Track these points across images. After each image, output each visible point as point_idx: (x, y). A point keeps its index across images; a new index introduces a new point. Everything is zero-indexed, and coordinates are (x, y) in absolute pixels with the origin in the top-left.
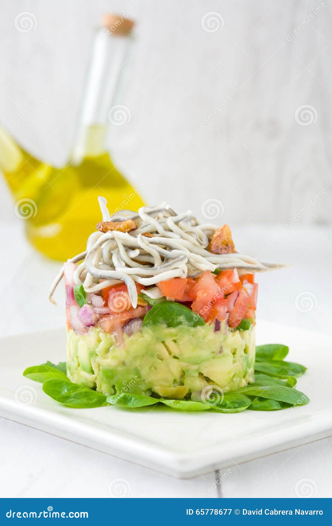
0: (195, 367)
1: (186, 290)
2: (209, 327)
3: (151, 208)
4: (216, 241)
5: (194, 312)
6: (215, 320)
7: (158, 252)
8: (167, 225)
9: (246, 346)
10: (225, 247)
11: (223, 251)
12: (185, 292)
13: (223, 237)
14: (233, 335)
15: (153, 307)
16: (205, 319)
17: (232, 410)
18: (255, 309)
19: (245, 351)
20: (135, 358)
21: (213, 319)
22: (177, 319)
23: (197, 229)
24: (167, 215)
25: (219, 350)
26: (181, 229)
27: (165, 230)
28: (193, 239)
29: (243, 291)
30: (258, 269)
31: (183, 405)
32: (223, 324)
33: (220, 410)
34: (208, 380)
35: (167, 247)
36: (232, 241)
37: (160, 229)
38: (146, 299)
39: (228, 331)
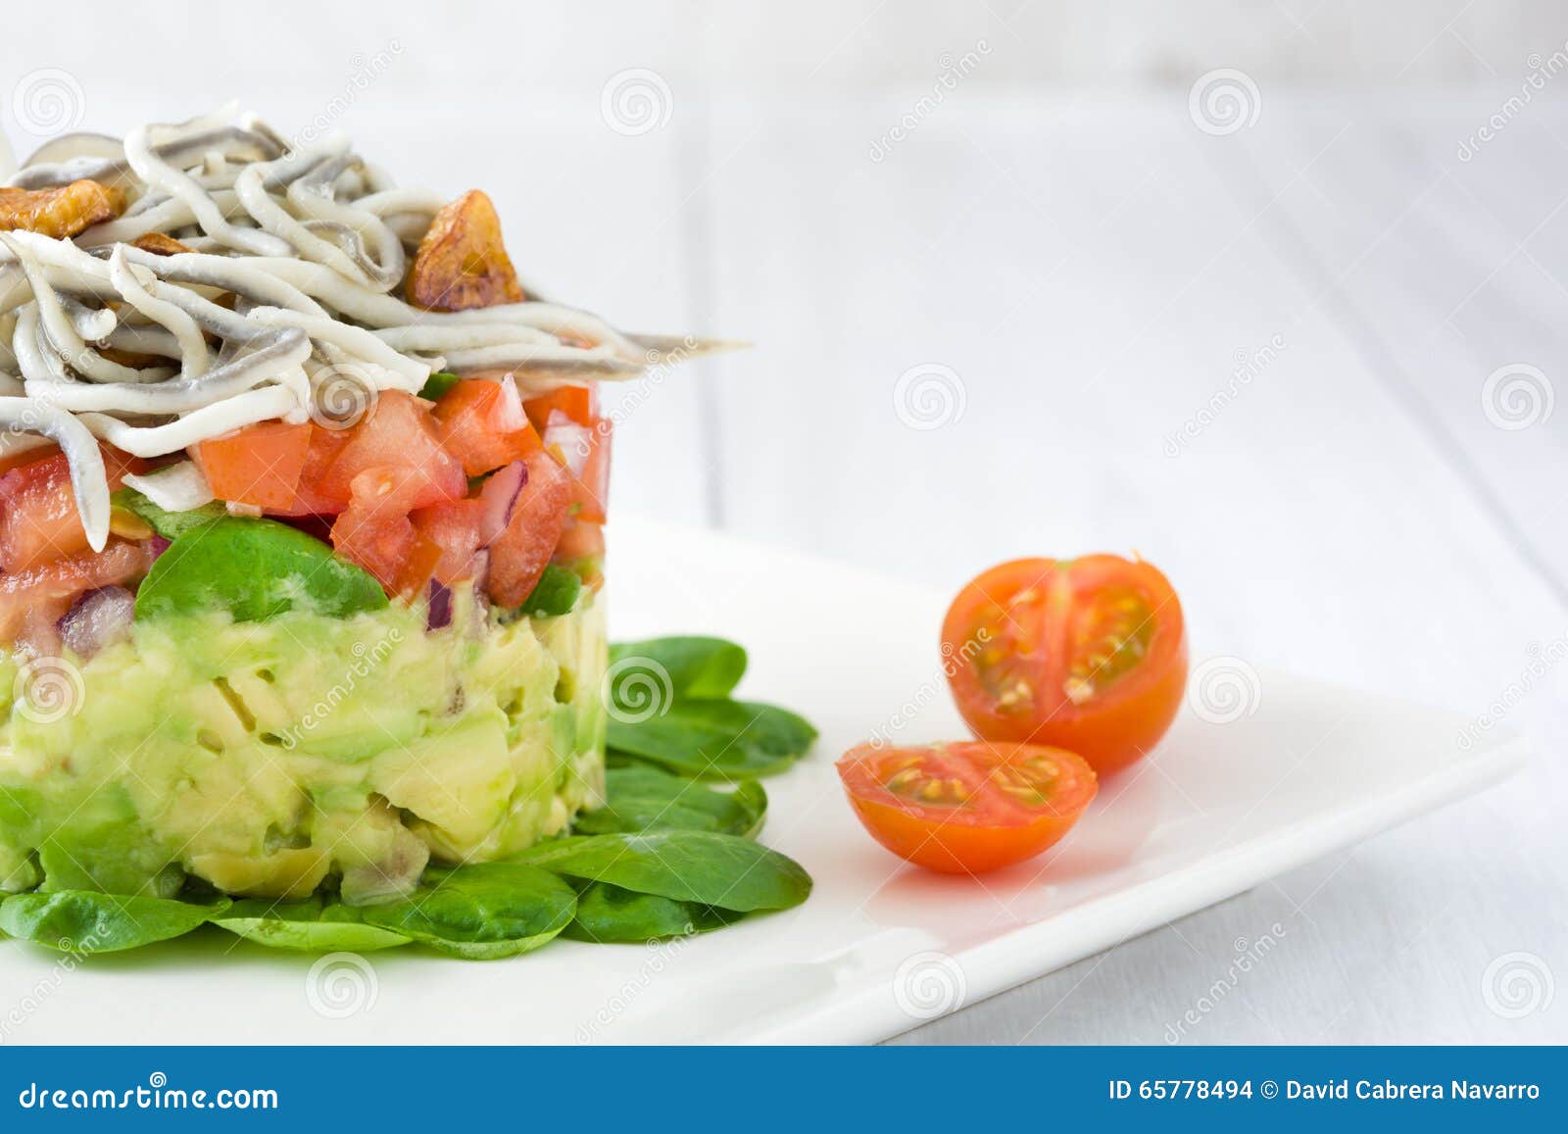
0: (353, 774)
1: (306, 470)
2: (408, 613)
3: (179, 126)
4: (437, 260)
5: (342, 559)
6: (427, 586)
7: (193, 316)
8: (238, 200)
9: (563, 672)
10: (473, 278)
11: (468, 297)
12: (301, 477)
13: (466, 241)
14: (508, 638)
15: (174, 543)
16: (388, 583)
17: (497, 946)
18: (600, 518)
19: (561, 693)
20: (115, 742)
21: (422, 581)
22: (270, 589)
23: (363, 213)
24: (248, 153)
25: (446, 700)
26: (295, 214)
27: (229, 220)
28: (339, 256)
29: (545, 458)
30: (605, 369)
31: (297, 936)
32: (464, 599)
33: (449, 947)
34: (407, 818)
35: (231, 297)
36: (505, 255)
37: (210, 217)
38: (144, 511)
39: (484, 626)
